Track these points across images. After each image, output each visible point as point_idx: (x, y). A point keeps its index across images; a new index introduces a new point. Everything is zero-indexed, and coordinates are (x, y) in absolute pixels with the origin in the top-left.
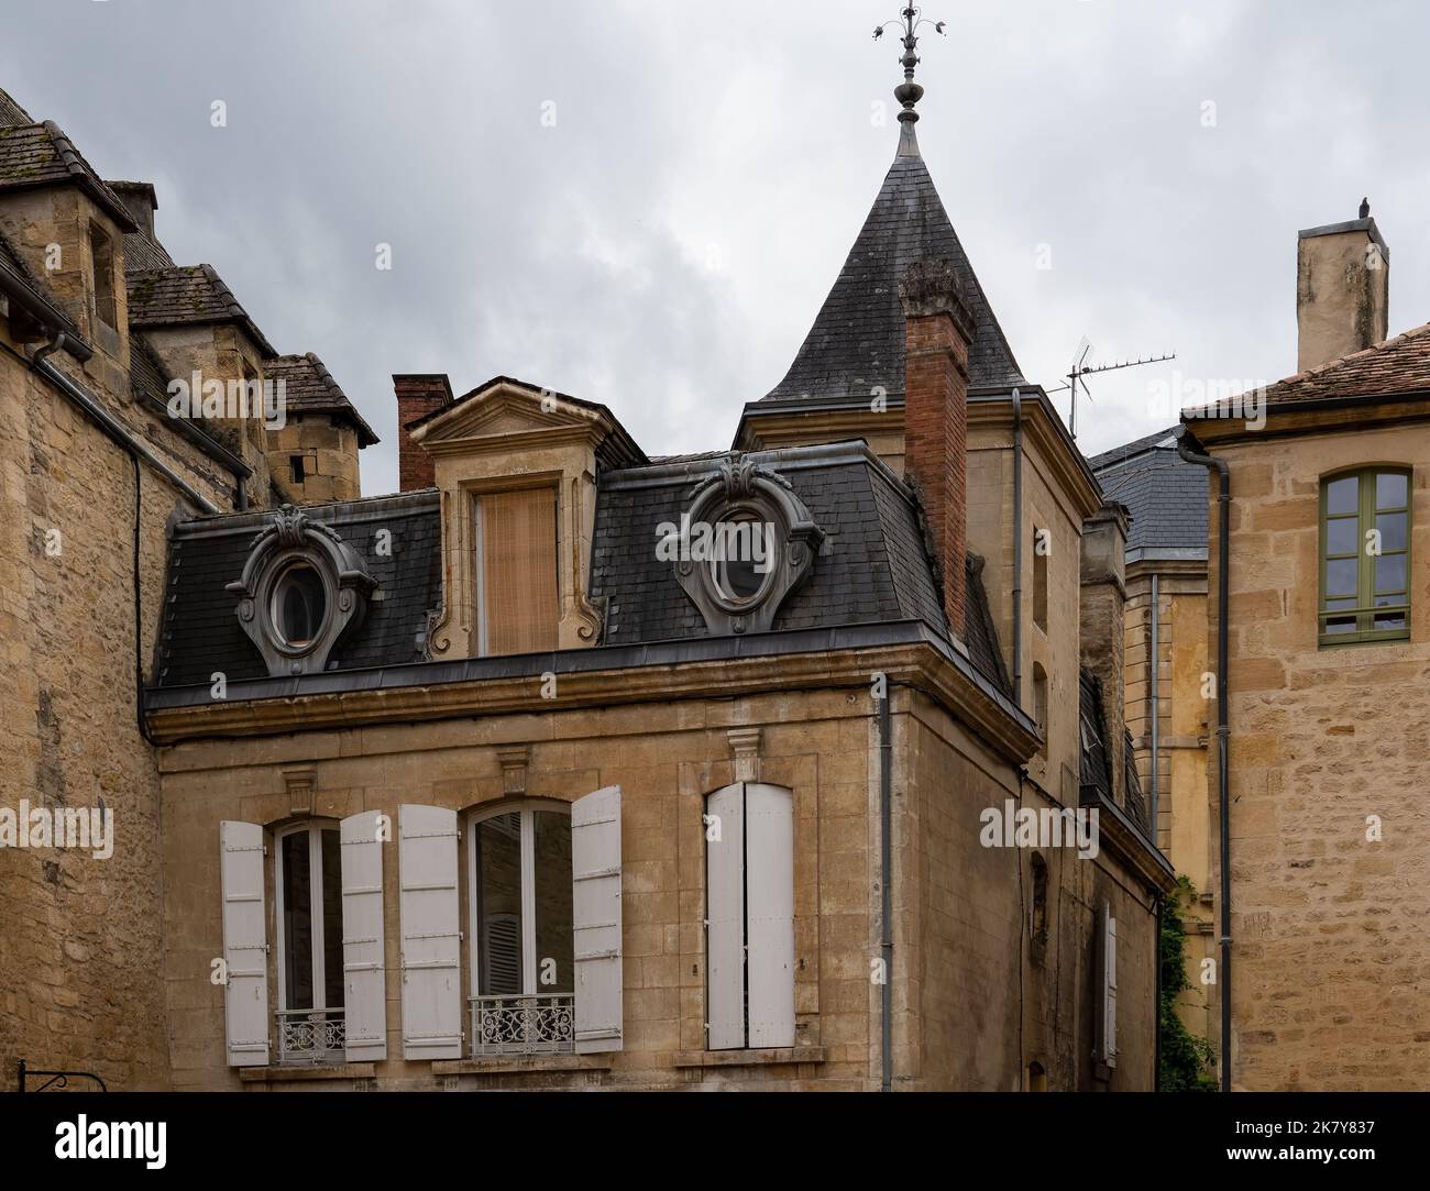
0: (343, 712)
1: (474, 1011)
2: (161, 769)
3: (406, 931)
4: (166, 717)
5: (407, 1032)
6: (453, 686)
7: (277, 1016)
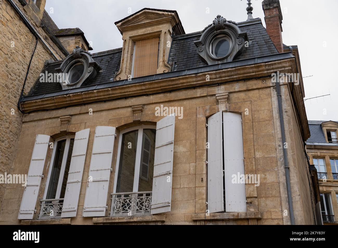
0: (83, 99)
1: (113, 199)
2: (23, 121)
3: (91, 168)
4: (28, 103)
5: (85, 206)
6: (119, 87)
7: (41, 202)
